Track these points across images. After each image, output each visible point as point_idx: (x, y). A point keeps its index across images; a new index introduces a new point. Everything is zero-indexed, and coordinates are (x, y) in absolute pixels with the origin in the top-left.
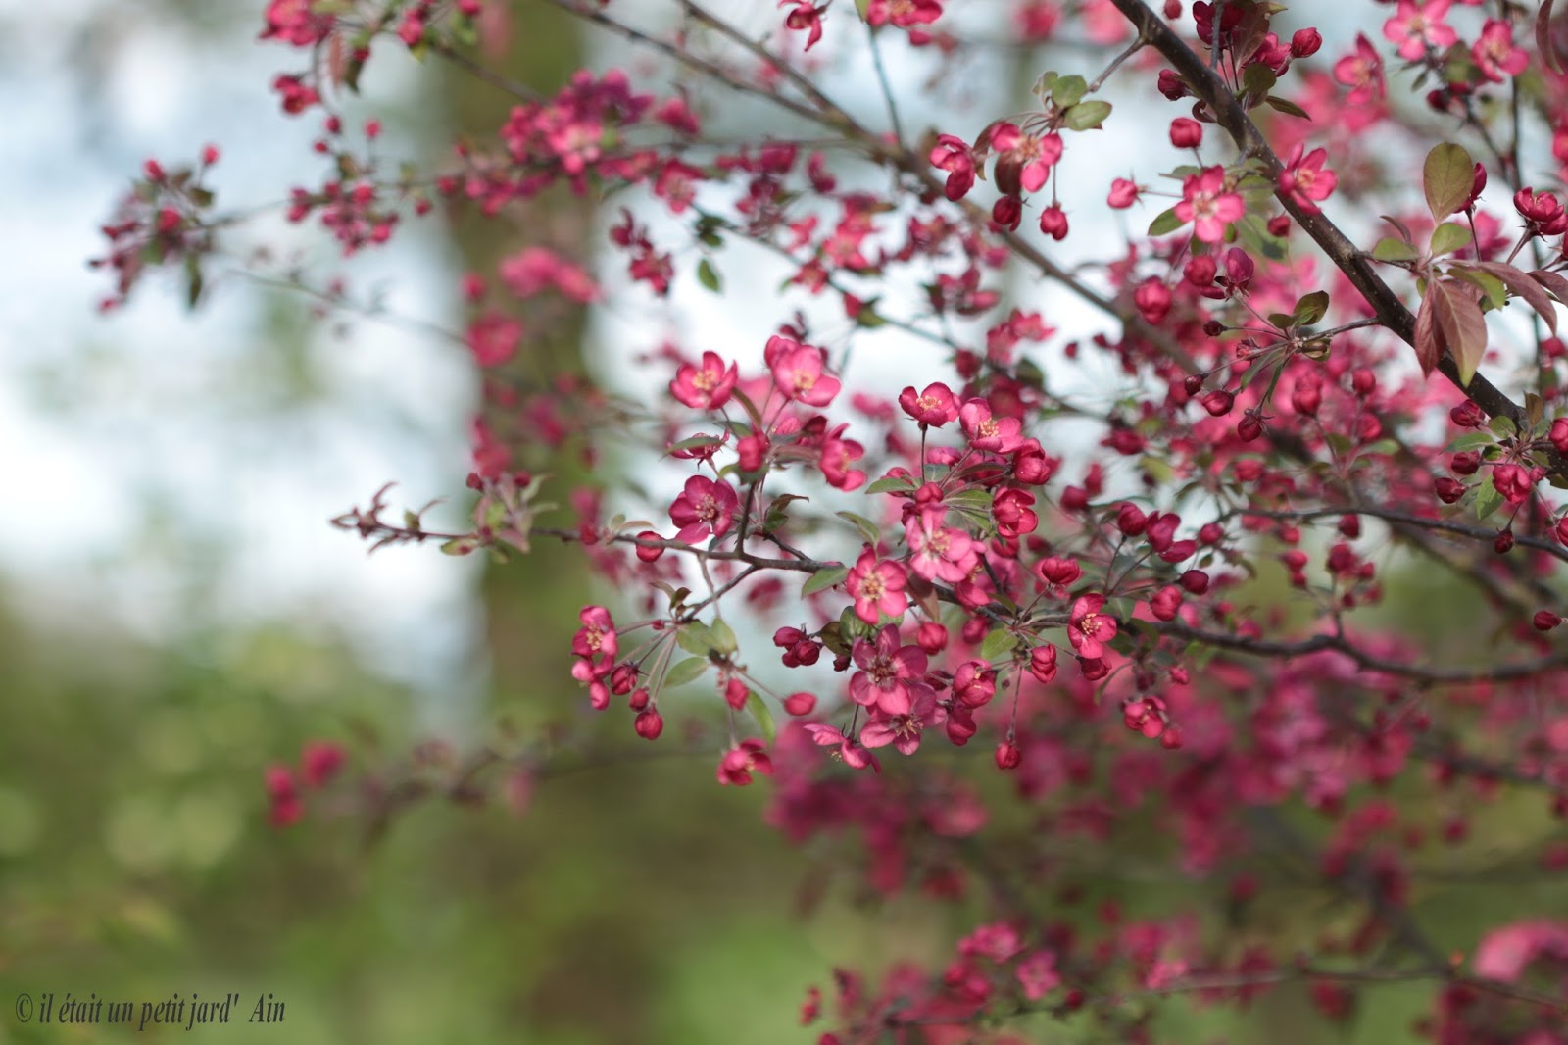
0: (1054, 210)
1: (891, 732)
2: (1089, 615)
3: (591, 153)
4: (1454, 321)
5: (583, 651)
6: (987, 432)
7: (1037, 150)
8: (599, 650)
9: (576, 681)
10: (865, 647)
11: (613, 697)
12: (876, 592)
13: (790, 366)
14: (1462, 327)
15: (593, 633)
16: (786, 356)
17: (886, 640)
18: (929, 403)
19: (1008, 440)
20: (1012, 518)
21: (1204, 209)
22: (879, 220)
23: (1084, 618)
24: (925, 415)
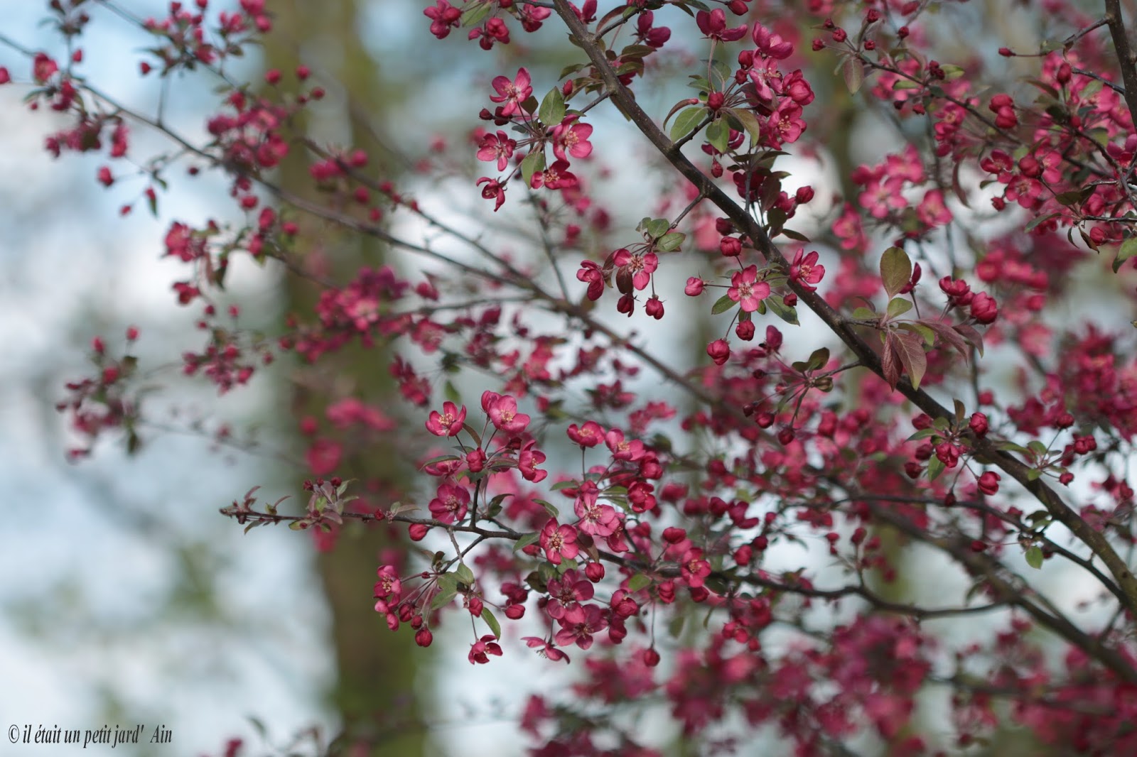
0: (654, 300)
1: (574, 635)
2: (693, 561)
3: (372, 317)
4: (905, 352)
5: (381, 594)
6: (623, 448)
7: (641, 265)
8: (391, 592)
9: (379, 613)
10: (555, 584)
11: (401, 623)
12: (559, 545)
13: (498, 407)
14: (910, 355)
15: (386, 582)
16: (496, 402)
17: (568, 579)
18: (586, 433)
19: (635, 453)
20: (640, 500)
21: (745, 293)
22: (557, 350)
23: (690, 562)
24: (583, 440)
